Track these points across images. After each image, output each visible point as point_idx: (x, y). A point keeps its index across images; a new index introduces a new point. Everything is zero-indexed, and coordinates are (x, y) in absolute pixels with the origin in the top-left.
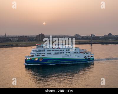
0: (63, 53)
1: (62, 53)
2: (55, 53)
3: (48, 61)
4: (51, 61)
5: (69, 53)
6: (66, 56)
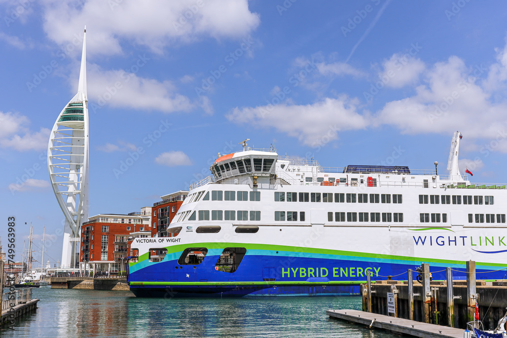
0: (399, 217)
1: (387, 217)
2: (340, 217)
3: (288, 272)
4: (309, 273)
5: (441, 224)
6: (419, 241)
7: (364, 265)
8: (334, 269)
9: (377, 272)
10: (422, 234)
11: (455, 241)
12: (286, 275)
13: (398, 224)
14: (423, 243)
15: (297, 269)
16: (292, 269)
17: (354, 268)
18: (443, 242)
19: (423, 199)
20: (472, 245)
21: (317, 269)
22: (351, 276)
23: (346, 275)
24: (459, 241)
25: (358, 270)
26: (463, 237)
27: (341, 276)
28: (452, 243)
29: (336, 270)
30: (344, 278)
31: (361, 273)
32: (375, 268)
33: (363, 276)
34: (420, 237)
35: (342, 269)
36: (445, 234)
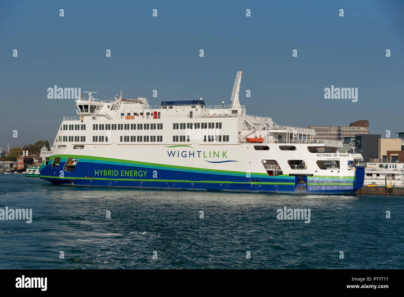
0: (160, 139)
1: (153, 139)
2: (127, 139)
3: (98, 173)
4: (109, 173)
5: (186, 143)
6: (171, 154)
7: (138, 169)
8: (122, 171)
9: (145, 174)
10: (173, 149)
11: (194, 154)
12: (97, 174)
13: (160, 143)
14: (173, 156)
15: (103, 170)
16: (100, 170)
17: (132, 171)
18: (186, 155)
19: (175, 126)
20: (204, 157)
21: (113, 171)
22: (131, 176)
23: (128, 175)
24: (196, 154)
25: (134, 173)
26: (199, 152)
27: (125, 176)
28: (192, 156)
29: (123, 172)
30: (127, 177)
31: (136, 174)
32: (144, 171)
33: (137, 176)
34: (171, 152)
35: (126, 172)
36: (187, 149)
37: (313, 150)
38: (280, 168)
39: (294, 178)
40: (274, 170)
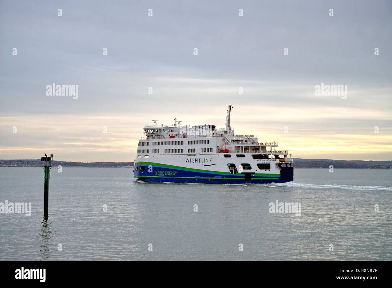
0: (182, 151)
1: (179, 151)
2: (167, 151)
3: (155, 173)
4: (160, 173)
5: (194, 153)
6: (187, 160)
7: (172, 170)
9: (176, 173)
10: (188, 157)
13: (182, 153)
14: (188, 162)
15: (157, 172)
18: (194, 161)
19: (189, 143)
20: (202, 162)
21: (162, 172)
22: (170, 175)
24: (198, 160)
25: (171, 173)
26: (200, 159)
27: (167, 175)
28: (196, 161)
29: (166, 172)
33: (172, 175)
36: (194, 157)
37: (255, 157)
38: (236, 169)
39: (244, 175)
40: (234, 170)
